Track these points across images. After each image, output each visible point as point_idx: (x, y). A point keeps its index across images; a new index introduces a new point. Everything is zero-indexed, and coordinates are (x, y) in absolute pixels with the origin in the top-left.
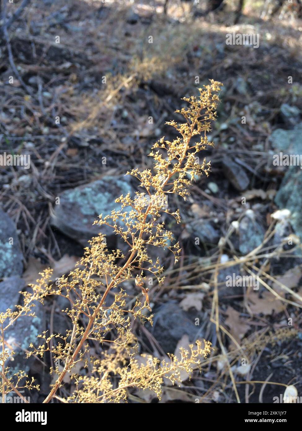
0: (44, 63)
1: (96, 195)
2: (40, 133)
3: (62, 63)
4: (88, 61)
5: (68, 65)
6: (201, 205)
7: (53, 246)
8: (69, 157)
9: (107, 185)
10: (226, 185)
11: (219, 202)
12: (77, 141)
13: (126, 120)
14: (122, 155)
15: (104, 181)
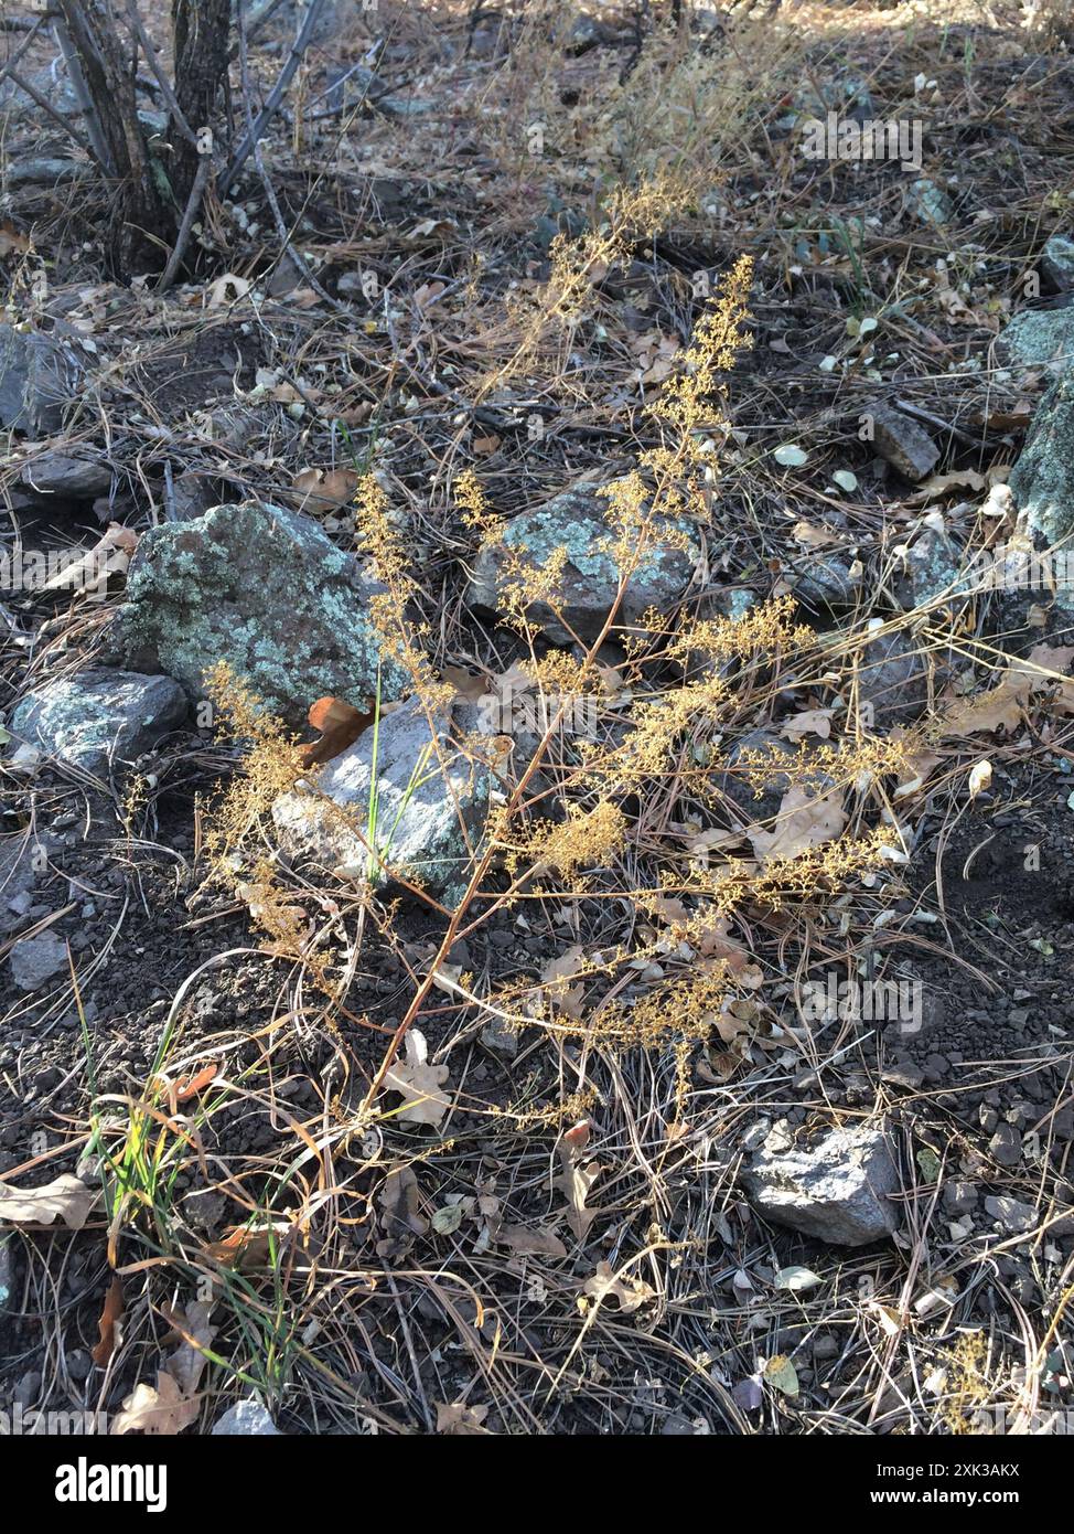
0: (369, 234)
1: (564, 526)
2: (401, 413)
3: (413, 223)
4: (477, 204)
5: (428, 225)
6: (816, 524)
7: (483, 649)
8: (481, 457)
9: (584, 501)
10: (879, 473)
11: (860, 511)
12: (494, 419)
13: (605, 350)
14: (609, 435)
15: (576, 493)
